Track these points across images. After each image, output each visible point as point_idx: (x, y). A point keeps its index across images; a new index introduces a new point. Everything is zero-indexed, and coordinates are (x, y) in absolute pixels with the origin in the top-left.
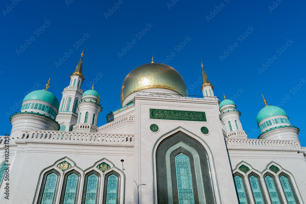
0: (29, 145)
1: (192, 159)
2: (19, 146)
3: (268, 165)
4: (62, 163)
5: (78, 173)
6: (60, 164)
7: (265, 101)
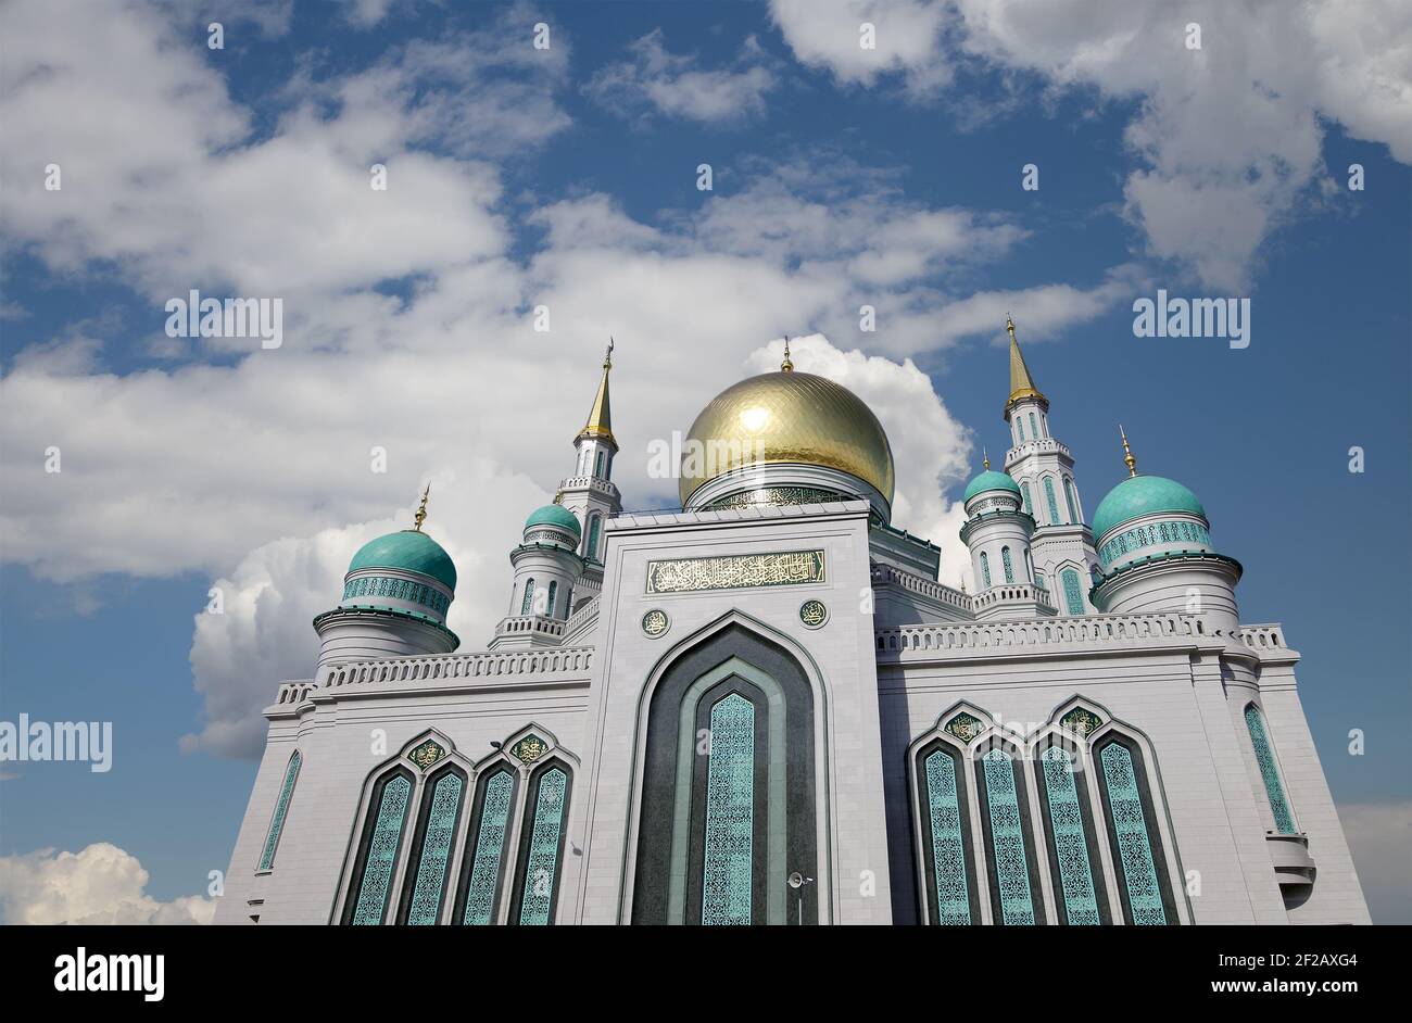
0: (341, 705)
1: (762, 712)
2: (319, 709)
3: (1060, 708)
4: (421, 746)
5: (461, 773)
6: (416, 749)
7: (1129, 458)
